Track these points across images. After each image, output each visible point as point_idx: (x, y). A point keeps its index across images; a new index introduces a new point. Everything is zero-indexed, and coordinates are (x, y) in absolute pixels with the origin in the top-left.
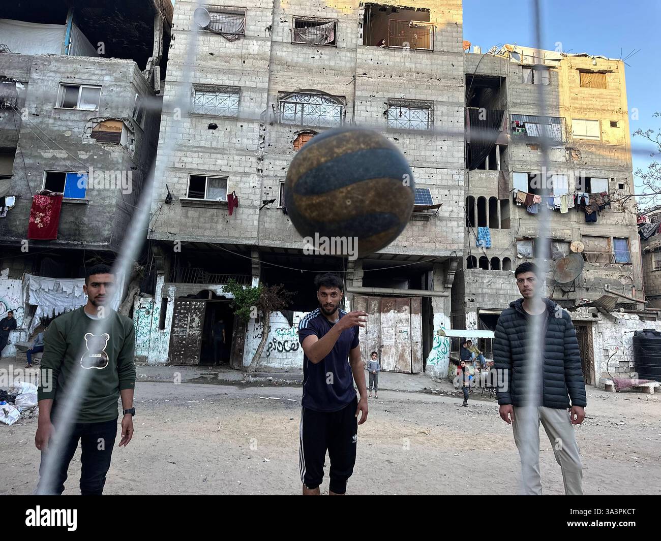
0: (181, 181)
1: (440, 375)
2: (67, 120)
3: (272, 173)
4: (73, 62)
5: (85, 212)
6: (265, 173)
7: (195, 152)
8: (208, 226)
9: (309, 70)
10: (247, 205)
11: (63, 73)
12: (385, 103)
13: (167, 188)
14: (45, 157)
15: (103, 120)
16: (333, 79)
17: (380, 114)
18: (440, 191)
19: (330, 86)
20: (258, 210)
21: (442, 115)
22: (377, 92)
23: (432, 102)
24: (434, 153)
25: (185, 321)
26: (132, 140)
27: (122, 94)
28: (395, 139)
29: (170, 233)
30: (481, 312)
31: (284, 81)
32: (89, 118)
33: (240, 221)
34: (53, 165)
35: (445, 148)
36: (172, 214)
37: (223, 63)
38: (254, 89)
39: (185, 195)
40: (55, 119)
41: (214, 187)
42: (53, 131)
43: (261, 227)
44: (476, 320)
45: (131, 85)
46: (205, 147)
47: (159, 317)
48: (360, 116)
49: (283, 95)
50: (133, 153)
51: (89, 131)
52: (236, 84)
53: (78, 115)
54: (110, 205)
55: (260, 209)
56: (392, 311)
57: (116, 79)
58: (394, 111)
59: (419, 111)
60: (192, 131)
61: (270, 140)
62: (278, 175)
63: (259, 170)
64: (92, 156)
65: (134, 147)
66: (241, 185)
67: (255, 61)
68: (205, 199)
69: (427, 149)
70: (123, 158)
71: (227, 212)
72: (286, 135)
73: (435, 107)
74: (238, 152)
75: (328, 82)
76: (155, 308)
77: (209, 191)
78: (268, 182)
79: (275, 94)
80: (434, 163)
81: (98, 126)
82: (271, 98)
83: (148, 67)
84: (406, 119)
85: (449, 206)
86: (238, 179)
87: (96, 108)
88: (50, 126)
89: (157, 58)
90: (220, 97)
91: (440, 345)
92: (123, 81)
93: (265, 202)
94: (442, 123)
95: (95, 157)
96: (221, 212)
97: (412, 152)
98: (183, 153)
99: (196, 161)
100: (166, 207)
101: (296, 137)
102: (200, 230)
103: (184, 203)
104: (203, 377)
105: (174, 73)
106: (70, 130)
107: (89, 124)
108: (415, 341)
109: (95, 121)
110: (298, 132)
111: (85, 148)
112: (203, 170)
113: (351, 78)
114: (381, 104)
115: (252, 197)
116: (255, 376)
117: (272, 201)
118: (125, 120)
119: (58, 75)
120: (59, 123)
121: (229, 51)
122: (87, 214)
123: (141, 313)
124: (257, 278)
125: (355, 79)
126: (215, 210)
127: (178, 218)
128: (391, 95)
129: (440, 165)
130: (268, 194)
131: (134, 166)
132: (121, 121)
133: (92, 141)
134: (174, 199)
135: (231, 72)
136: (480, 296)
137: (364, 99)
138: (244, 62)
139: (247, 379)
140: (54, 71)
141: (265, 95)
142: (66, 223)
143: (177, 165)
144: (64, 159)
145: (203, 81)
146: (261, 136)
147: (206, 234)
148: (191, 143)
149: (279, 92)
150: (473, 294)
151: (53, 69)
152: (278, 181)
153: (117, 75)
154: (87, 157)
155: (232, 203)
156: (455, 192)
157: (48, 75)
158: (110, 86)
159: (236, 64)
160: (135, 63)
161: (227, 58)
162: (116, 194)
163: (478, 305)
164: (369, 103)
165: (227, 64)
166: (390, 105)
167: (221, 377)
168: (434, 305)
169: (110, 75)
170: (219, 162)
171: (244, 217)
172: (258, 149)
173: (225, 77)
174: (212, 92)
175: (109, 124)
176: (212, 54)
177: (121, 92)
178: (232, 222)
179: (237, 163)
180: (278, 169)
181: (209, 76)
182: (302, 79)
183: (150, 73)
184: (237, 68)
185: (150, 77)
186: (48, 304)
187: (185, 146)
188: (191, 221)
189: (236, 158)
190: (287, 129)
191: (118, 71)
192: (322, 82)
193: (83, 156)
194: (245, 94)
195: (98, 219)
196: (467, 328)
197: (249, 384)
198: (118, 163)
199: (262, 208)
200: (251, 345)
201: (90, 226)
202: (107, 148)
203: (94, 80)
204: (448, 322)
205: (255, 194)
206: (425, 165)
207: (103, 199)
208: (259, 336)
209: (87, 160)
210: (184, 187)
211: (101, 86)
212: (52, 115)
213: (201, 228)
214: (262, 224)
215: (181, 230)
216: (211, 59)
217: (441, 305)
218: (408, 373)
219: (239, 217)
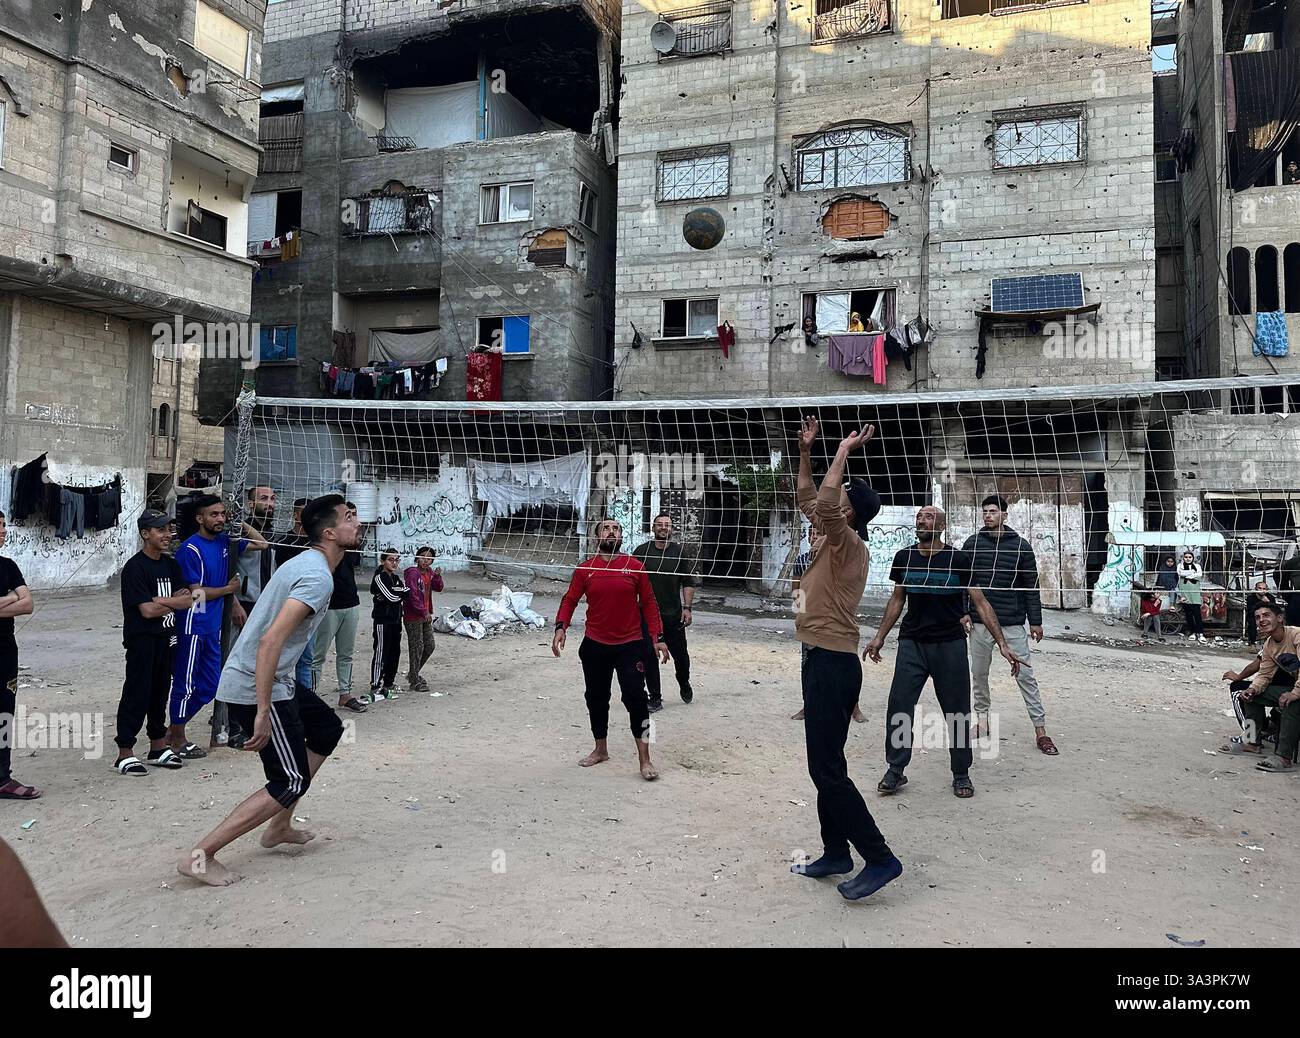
0: (651, 313)
1: (1121, 613)
2: (495, 240)
3: (786, 280)
4: (493, 149)
5: (531, 371)
6: (776, 282)
7: (669, 263)
8: (693, 377)
9: (845, 86)
10: (748, 337)
11: (483, 169)
12: (987, 122)
13: (633, 326)
14: (475, 298)
15: (541, 233)
16: (887, 93)
17: (978, 145)
18: (1104, 274)
19: (882, 107)
20: (767, 345)
21: (1106, 126)
22: (972, 104)
23: (1082, 104)
24: (1090, 202)
25: (677, 519)
26: (583, 253)
27: (561, 188)
28: (1009, 186)
29: (642, 392)
30: (1210, 496)
31: (802, 116)
32: (522, 232)
33: (740, 365)
34: (485, 307)
35: (1113, 190)
36: (643, 363)
37: (701, 108)
38: (751, 142)
39: (659, 332)
40: (481, 240)
41: (700, 314)
42: (480, 259)
43: (774, 371)
44: (1198, 514)
45: (572, 171)
46: (682, 253)
47: (641, 515)
48: (941, 154)
49: (800, 140)
50: (585, 273)
51: (525, 252)
52: (724, 139)
53: (508, 230)
54: (561, 358)
55: (771, 343)
56: (1022, 500)
57: (553, 166)
58: (1006, 133)
59: (1055, 126)
60: (662, 231)
61: (781, 223)
62: (797, 282)
63: (765, 278)
64: (532, 289)
65: (586, 263)
66: (739, 307)
67: (751, 92)
68: (687, 337)
69: (1075, 197)
70: (572, 286)
71: (721, 353)
72: (807, 211)
73: (1091, 112)
74: (731, 253)
75: (879, 102)
76: (635, 501)
77: (691, 323)
78: (781, 296)
79: (786, 141)
80: (1090, 221)
81: (536, 243)
82: (781, 150)
83: (594, 129)
84: (1029, 145)
85: (1123, 303)
86: (734, 297)
87: (530, 216)
88: (476, 251)
89: (607, 108)
90: (699, 167)
91: (1121, 560)
92: (559, 168)
93: (779, 330)
94: (1107, 142)
95: (536, 290)
96: (712, 353)
97: (1043, 207)
98: (652, 267)
99: (672, 276)
100: (634, 353)
101: (826, 210)
102: (684, 385)
103: (659, 346)
104: (703, 602)
105: (630, 140)
106: (501, 254)
107: (524, 242)
108: (1069, 554)
109: (530, 235)
110: (828, 201)
111: (523, 278)
112: (680, 291)
113: (921, 86)
114: (979, 125)
115: (757, 325)
116: (779, 604)
117: (790, 327)
118: (569, 228)
119: (478, 174)
120: (486, 246)
121: (709, 84)
122: (534, 373)
123: (617, 510)
124: (777, 452)
125: (928, 85)
126: (703, 352)
127: (652, 368)
128: (998, 105)
129: (1103, 225)
130: (782, 315)
131: (587, 292)
132: (564, 230)
133: (530, 266)
134: (643, 340)
135: (715, 119)
136: (1209, 466)
137: (943, 122)
138: (734, 98)
139: (767, 607)
140: (472, 169)
141: (771, 148)
142: (509, 388)
143: (645, 288)
144: (498, 298)
145: (673, 145)
146: (767, 219)
147: (692, 391)
148: (662, 250)
149: (794, 137)
150: (1193, 464)
151: (470, 166)
152: (798, 292)
153: (553, 159)
154: (525, 291)
155: (727, 339)
156: (1137, 273)
157: (465, 176)
158: (544, 178)
159: (721, 103)
160: (575, 133)
161: (705, 97)
162: (567, 342)
163: (1202, 485)
164: (956, 128)
165: (708, 107)
166: (1000, 123)
167: (728, 603)
168: (1109, 487)
169: (543, 161)
170: (704, 274)
171: (746, 357)
172: (762, 243)
173: (705, 131)
174: (686, 160)
175: (549, 237)
176: (683, 95)
177: (559, 185)
178: (728, 367)
179: (731, 272)
180: (797, 271)
181: (681, 133)
182: (832, 105)
183: (598, 138)
184: (723, 111)
185: (599, 143)
186: (500, 498)
187: (654, 256)
188: (669, 371)
189: (730, 263)
190: (810, 199)
191: (553, 154)
192: (868, 103)
193: (521, 290)
194: (738, 153)
195: (549, 380)
196: (1179, 529)
197: (768, 614)
198: (565, 295)
199: (772, 341)
200: (777, 556)
201: (540, 390)
202: (550, 275)
203: (524, 172)
204: (1138, 519)
205: (761, 319)
206: (1070, 228)
207: (552, 350)
208: (788, 543)
209: (526, 296)
210: (656, 320)
211: (533, 180)
212: (477, 235)
213: (685, 381)
214: (776, 366)
215: (656, 387)
216: (682, 104)
217: (1124, 487)
218: (1056, 609)
219: (738, 359)
